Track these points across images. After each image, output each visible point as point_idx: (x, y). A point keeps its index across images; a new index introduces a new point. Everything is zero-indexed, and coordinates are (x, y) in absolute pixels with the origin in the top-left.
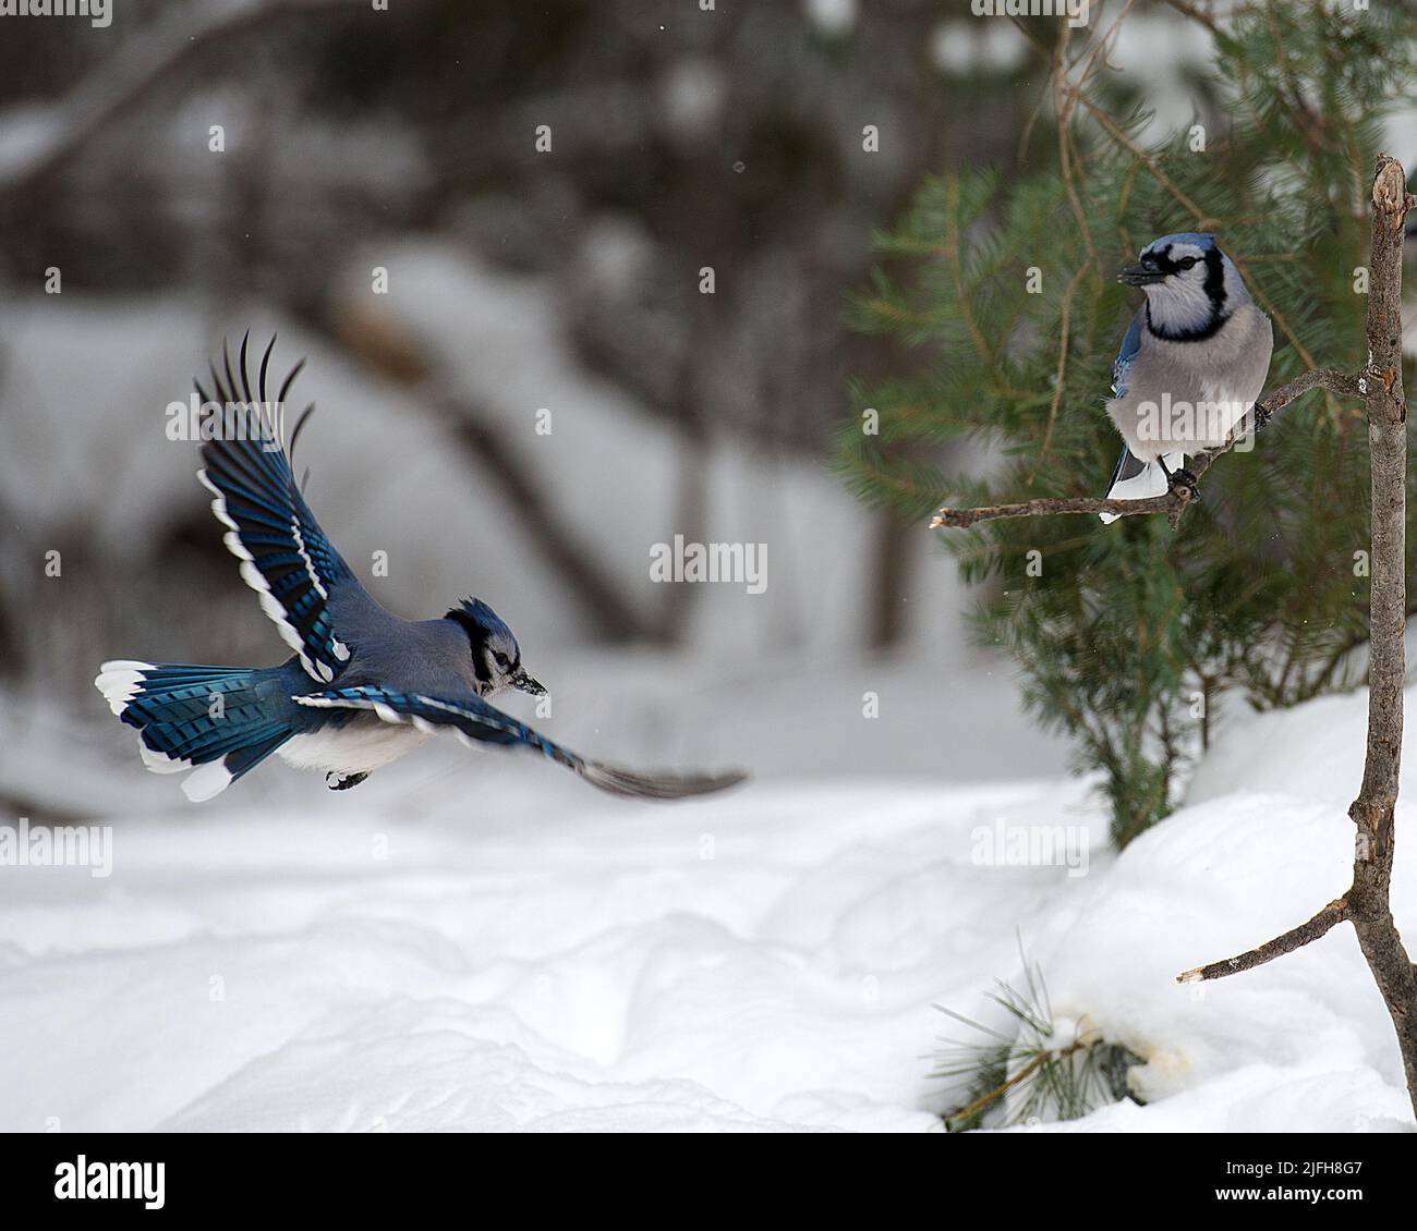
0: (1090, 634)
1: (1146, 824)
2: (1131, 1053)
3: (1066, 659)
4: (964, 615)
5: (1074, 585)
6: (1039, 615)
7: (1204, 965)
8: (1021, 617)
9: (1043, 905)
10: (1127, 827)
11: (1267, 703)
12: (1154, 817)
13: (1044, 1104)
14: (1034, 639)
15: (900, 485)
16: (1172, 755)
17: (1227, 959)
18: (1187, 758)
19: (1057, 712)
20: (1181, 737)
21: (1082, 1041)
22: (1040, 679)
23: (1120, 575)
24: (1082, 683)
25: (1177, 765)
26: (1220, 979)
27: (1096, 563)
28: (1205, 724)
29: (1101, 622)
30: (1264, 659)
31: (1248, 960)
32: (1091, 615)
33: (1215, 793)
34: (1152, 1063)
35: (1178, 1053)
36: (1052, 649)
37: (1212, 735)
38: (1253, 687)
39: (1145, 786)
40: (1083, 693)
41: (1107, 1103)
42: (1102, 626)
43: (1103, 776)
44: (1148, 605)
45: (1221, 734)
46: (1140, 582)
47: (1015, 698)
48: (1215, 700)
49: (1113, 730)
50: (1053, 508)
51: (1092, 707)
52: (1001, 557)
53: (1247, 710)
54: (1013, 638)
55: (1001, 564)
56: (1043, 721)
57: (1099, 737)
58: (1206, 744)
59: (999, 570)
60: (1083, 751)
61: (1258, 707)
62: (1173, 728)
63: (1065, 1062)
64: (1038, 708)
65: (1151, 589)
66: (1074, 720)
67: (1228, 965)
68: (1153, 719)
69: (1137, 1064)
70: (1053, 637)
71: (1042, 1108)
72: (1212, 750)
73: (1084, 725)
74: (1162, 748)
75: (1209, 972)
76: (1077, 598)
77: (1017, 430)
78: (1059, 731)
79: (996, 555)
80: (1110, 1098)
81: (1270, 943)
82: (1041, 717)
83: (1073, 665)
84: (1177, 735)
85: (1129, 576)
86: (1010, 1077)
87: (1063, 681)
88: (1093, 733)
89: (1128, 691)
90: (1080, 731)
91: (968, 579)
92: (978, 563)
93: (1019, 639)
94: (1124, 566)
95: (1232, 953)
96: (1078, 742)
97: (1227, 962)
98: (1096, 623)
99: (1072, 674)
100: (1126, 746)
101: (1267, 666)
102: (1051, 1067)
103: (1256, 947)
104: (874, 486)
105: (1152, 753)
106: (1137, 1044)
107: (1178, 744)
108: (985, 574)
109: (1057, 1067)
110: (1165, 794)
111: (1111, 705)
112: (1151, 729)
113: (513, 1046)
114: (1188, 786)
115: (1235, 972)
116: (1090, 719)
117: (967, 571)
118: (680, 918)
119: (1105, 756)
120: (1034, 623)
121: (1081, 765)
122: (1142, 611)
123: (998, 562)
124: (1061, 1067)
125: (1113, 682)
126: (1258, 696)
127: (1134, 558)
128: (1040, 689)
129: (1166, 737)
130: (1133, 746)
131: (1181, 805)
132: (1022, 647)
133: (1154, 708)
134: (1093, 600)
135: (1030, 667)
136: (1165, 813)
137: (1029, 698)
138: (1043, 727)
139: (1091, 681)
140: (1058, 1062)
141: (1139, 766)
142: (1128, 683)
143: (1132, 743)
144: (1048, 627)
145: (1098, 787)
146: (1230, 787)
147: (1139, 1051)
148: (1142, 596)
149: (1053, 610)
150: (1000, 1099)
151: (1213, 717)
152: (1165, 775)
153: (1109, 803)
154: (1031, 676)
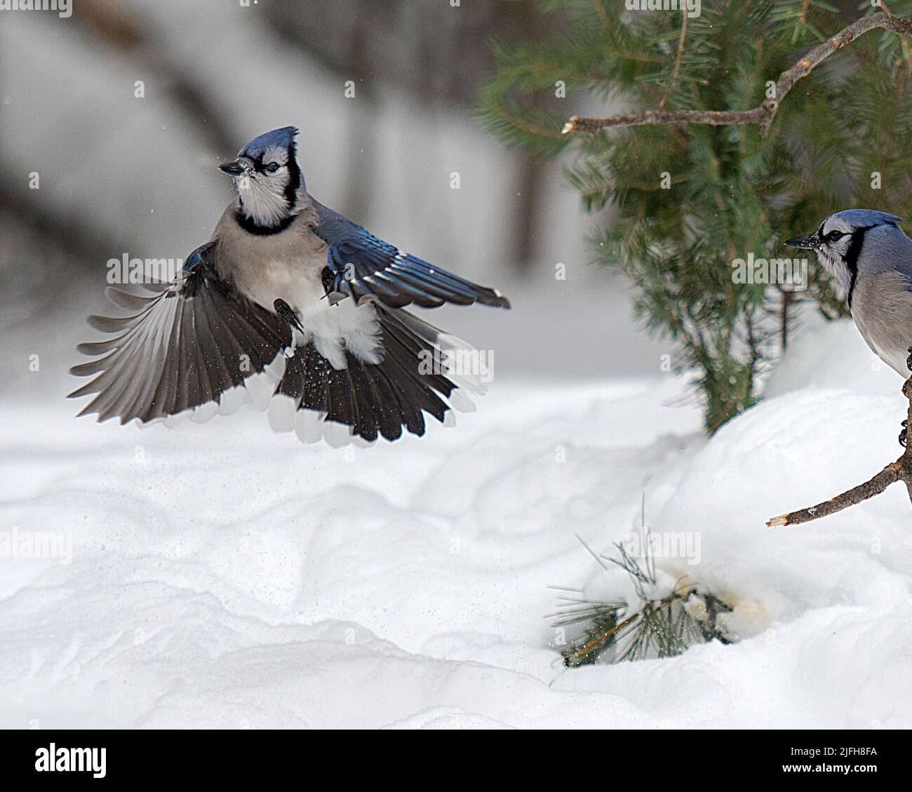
0: (689, 255)
1: (734, 413)
2: (720, 602)
3: (669, 276)
4: (586, 239)
5: (677, 214)
6: (647, 238)
7: (788, 513)
8: (633, 240)
9: (647, 480)
10: (717, 417)
11: (833, 313)
12: (740, 407)
13: (648, 645)
14: (644, 257)
15: (534, 129)
16: (756, 356)
17: (806, 508)
18: (768, 359)
19: (662, 320)
20: (764, 342)
21: (679, 592)
22: (648, 292)
23: (715, 206)
24: (682, 295)
25: (760, 364)
26: (801, 524)
27: (696, 195)
28: (784, 332)
29: (699, 244)
30: (831, 278)
31: (824, 509)
32: (691, 238)
33: (790, 388)
34: (735, 609)
35: (758, 602)
36: (658, 268)
37: (790, 338)
38: (822, 301)
39: (733, 381)
40: (683, 305)
41: (699, 642)
42: (701, 247)
43: (699, 373)
44: (738, 229)
45: (797, 339)
46: (730, 211)
47: (628, 308)
48: (792, 310)
49: (708, 335)
50: (663, 118)
51: (691, 316)
52: (617, 190)
53: (819, 318)
54: (626, 257)
55: (616, 196)
56: (650, 327)
57: (696, 341)
58: (784, 343)
59: (614, 201)
60: (683, 353)
61: (828, 318)
62: (756, 334)
63: (665, 610)
64: (647, 315)
65: (740, 214)
66: (676, 326)
67: (807, 513)
68: (740, 324)
69: (725, 611)
70: (658, 257)
71: (647, 647)
72: (789, 349)
73: (683, 331)
74: (747, 348)
75: (792, 519)
76: (679, 225)
77: (631, 85)
78: (663, 335)
79: (613, 188)
80: (702, 639)
81: (841, 496)
82: (648, 325)
83: (676, 279)
84: (760, 340)
85: (722, 207)
86: (619, 622)
87: (667, 293)
88: (691, 338)
89: (721, 302)
90: (681, 336)
91: (589, 208)
92: (598, 194)
93: (630, 258)
94: (719, 199)
95: (810, 503)
96: (679, 344)
97: (807, 510)
98: (695, 245)
99: (675, 288)
100: (718, 347)
101: (833, 284)
102: (653, 613)
103: (829, 499)
104: (511, 129)
105: (739, 352)
106: (724, 593)
107: (761, 348)
108: (603, 204)
109: (659, 613)
110: (750, 387)
111: (705, 314)
112: (739, 335)
113: (207, 593)
114: (767, 381)
115: (813, 518)
116: (689, 325)
117: (588, 201)
118: (348, 489)
119: (701, 356)
120: (643, 244)
121: (682, 363)
122: (732, 235)
123: (614, 195)
124: (662, 614)
125: (707, 296)
126: (827, 308)
127: (725, 191)
128: (647, 300)
129: (752, 342)
130: (723, 348)
131: (761, 398)
132: (633, 267)
133: (742, 316)
134: (693, 226)
135: (640, 283)
136: (749, 403)
137: (639, 307)
138: (650, 333)
139: (690, 295)
140: (659, 609)
141: (729, 364)
142: (720, 296)
143: (723, 346)
144: (655, 249)
145: (697, 382)
146: (802, 383)
147: (725, 601)
148: (732, 223)
149: (660, 235)
150: (611, 641)
151: (790, 325)
152: (750, 371)
153: (704, 396)
154: (640, 291)
